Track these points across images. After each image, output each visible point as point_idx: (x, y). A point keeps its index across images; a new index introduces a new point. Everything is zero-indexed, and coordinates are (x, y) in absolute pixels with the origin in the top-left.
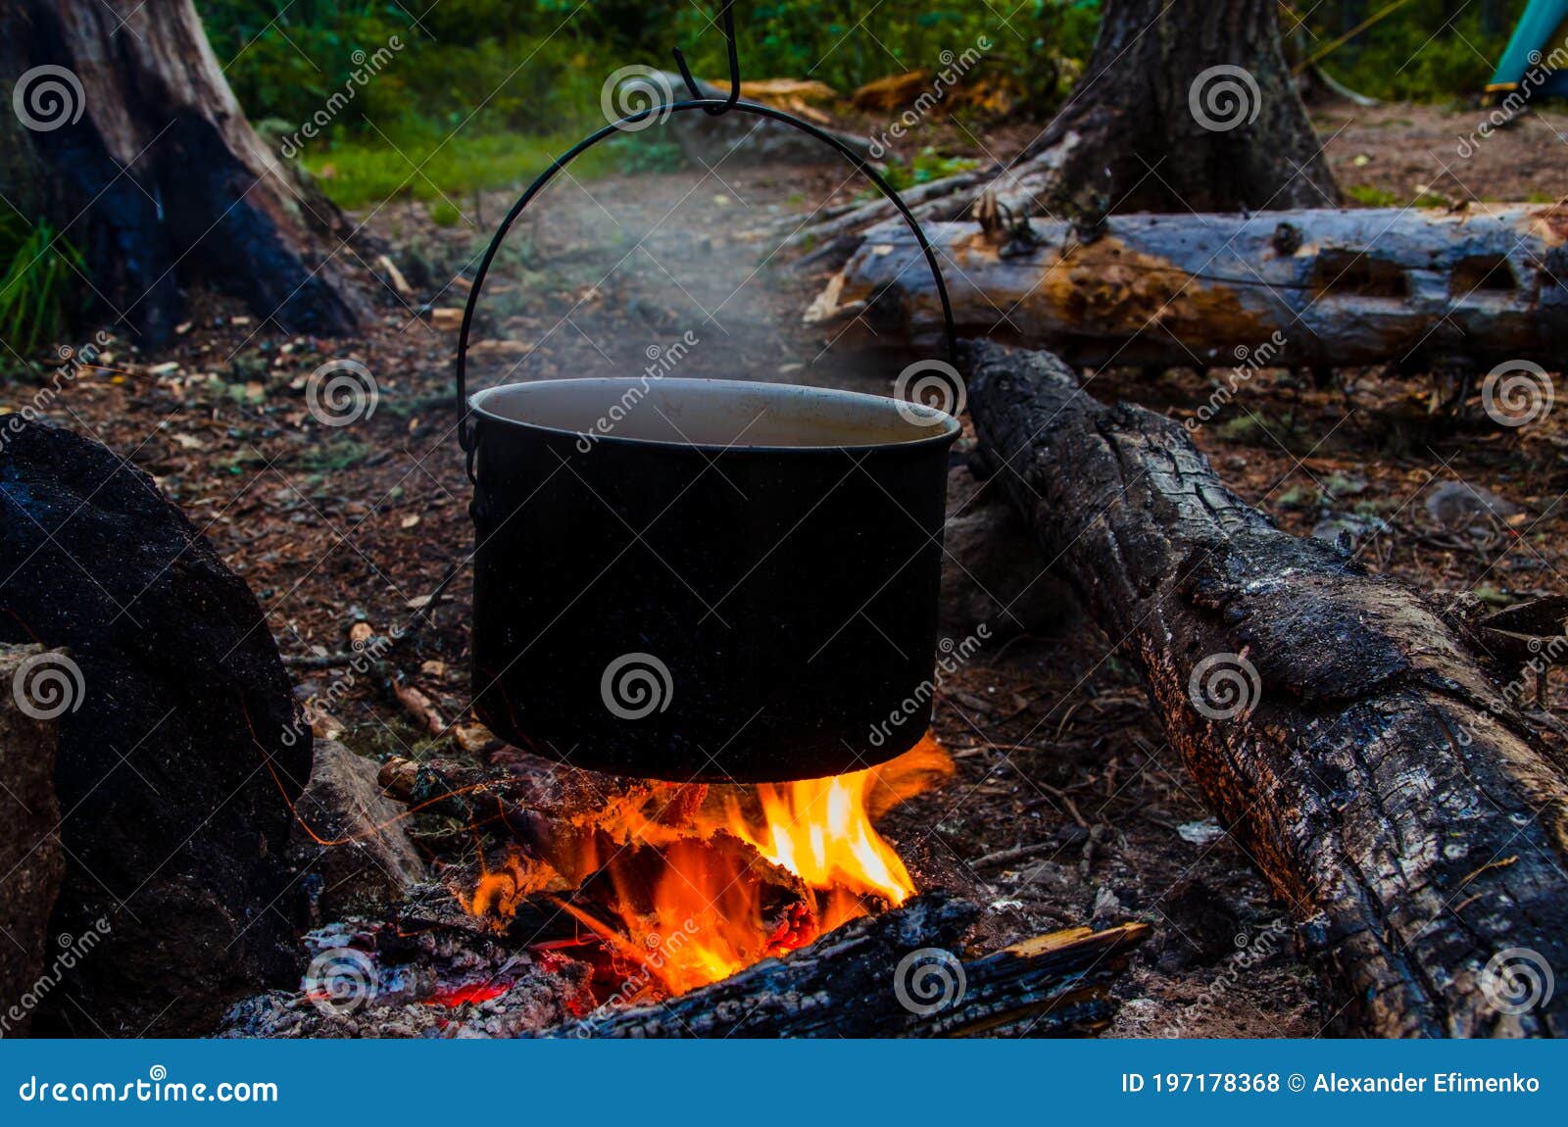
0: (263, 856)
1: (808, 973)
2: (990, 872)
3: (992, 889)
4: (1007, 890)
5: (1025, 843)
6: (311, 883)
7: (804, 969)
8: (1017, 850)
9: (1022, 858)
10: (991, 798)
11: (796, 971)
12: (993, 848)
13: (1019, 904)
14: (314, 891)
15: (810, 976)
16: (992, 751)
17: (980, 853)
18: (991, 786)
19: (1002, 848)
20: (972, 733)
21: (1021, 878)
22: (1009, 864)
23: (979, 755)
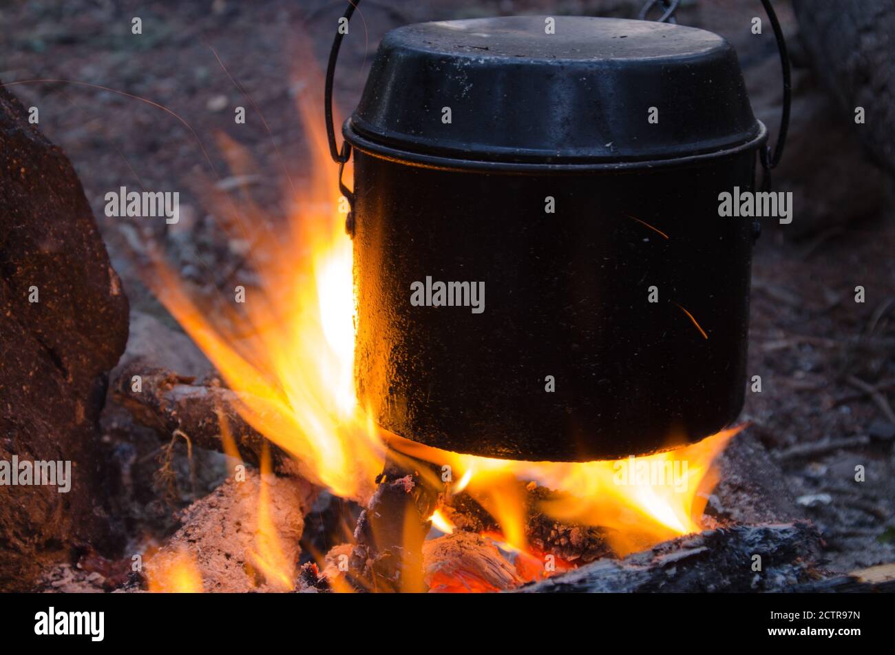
0: (79, 422)
1: (641, 578)
2: (796, 464)
3: (799, 481)
4: (814, 483)
5: (833, 436)
6: (124, 452)
7: (637, 574)
8: (825, 443)
9: (830, 452)
10: (799, 392)
11: (629, 575)
12: (800, 439)
13: (825, 498)
14: (125, 459)
15: (643, 582)
16: (800, 345)
17: (786, 446)
18: (800, 379)
19: (810, 440)
20: (780, 326)
21: (829, 471)
22: (816, 457)
23: (786, 350)
